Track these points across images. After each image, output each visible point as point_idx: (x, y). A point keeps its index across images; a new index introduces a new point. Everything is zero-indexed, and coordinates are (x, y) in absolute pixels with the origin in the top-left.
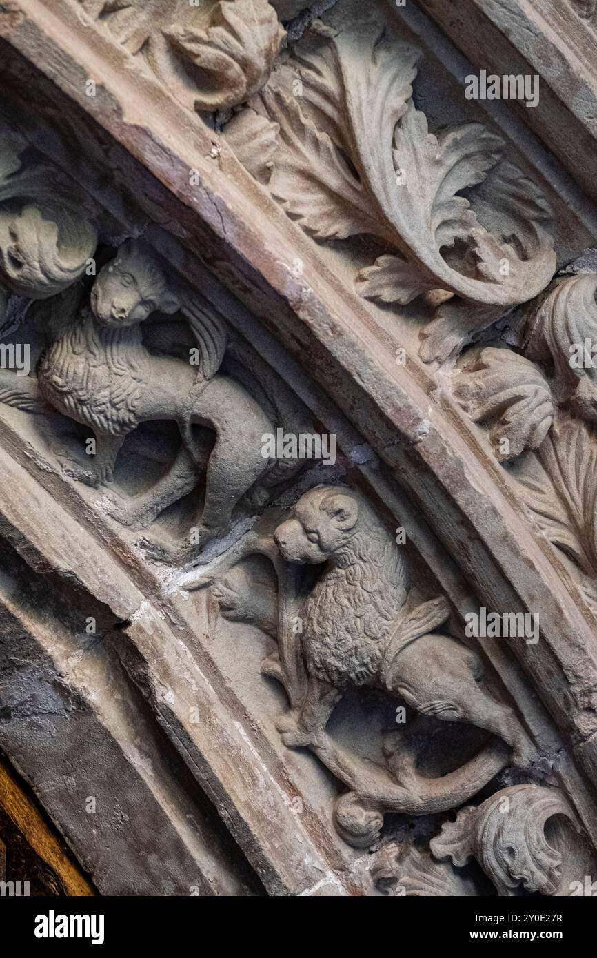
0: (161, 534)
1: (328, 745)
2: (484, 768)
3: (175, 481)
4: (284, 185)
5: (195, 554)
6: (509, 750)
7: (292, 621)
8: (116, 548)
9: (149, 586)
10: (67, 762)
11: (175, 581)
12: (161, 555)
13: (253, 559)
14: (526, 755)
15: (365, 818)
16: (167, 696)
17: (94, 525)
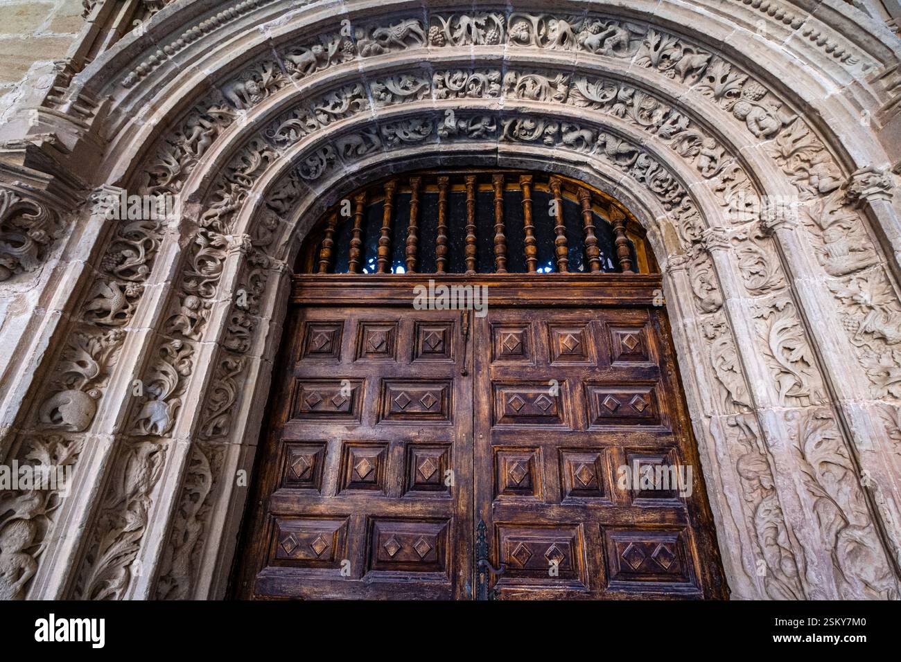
0: (587, 150)
1: (617, 162)
2: (636, 155)
3: (584, 144)
4: (577, 104)
5: (592, 149)
6: (637, 152)
7: (605, 151)
8: (582, 154)
9: (588, 156)
10: (590, 179)
11: (591, 154)
12: (587, 152)
13: (599, 146)
14: (639, 151)
15: (624, 168)
16: (595, 167)
17: (578, 153)
